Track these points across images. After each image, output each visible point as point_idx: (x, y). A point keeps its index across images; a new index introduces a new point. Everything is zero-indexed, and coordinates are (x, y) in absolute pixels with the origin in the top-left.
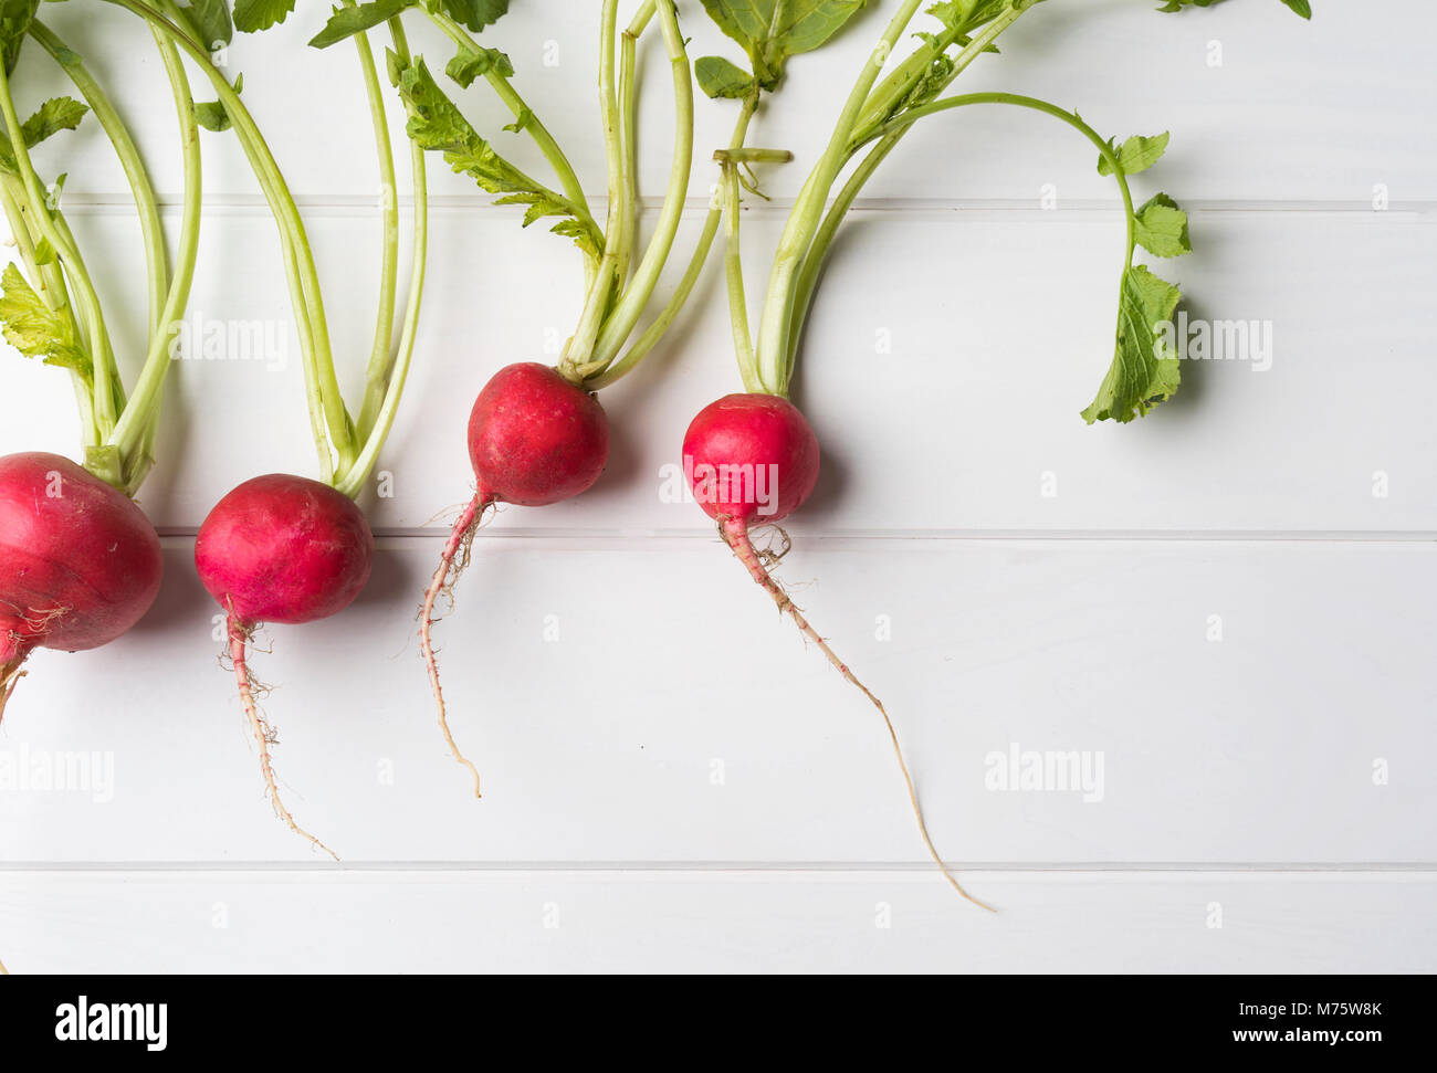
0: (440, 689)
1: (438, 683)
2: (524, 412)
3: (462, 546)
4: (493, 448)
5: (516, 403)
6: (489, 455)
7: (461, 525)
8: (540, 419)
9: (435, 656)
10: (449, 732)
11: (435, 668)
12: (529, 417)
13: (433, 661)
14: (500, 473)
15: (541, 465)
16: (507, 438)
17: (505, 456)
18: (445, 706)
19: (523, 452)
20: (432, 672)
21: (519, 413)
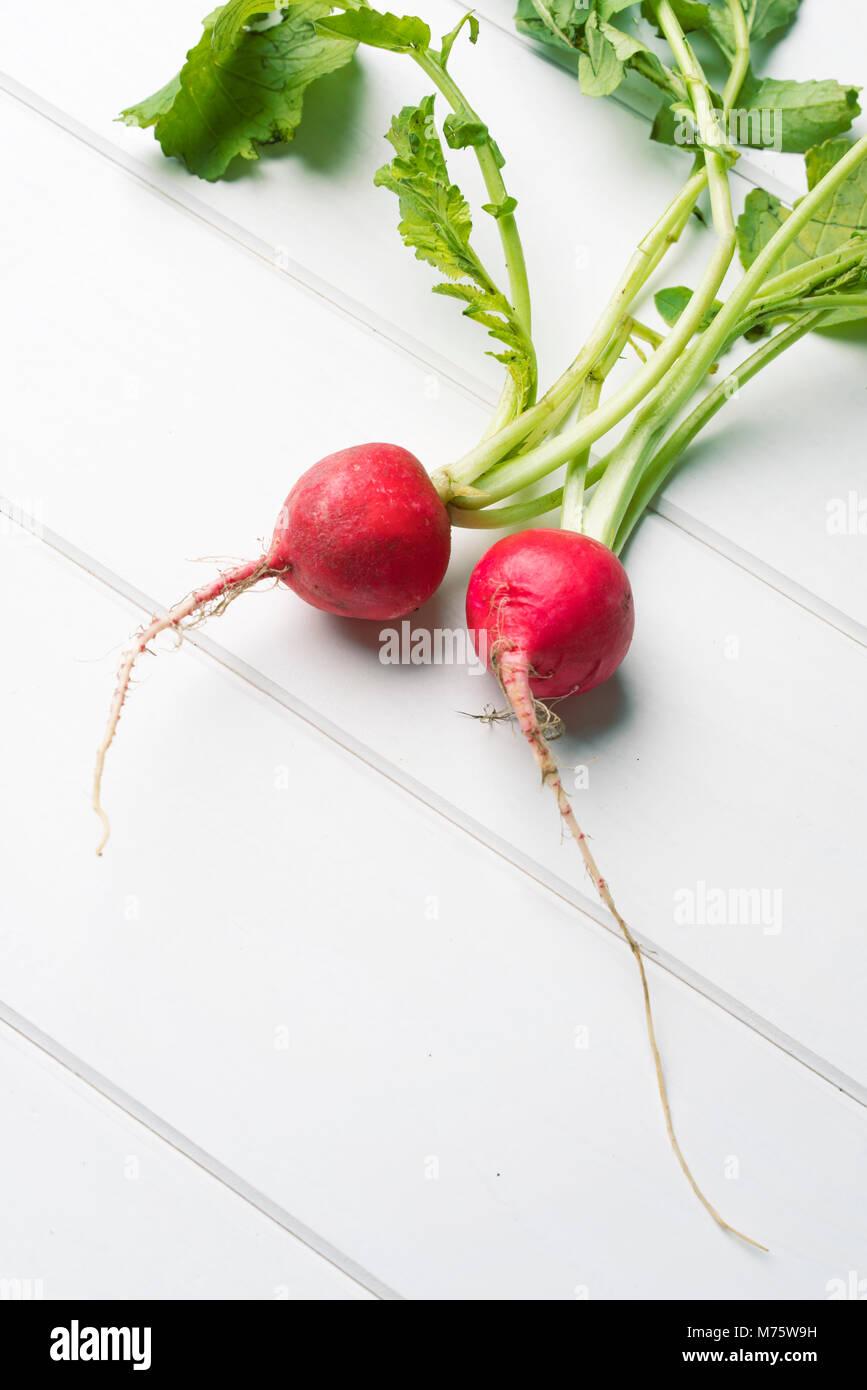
0: (119, 717)
1: (119, 711)
2: (380, 482)
3: (220, 598)
4: (323, 504)
5: (376, 470)
6: (314, 508)
7: (233, 576)
8: (394, 497)
9: (130, 685)
10: (101, 769)
11: (124, 696)
12: (383, 490)
13: (126, 688)
14: (315, 533)
15: (366, 549)
16: (346, 497)
17: (332, 517)
18: (114, 739)
19: (356, 524)
20: (119, 696)
21: (374, 481)
